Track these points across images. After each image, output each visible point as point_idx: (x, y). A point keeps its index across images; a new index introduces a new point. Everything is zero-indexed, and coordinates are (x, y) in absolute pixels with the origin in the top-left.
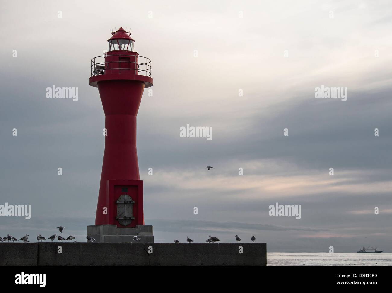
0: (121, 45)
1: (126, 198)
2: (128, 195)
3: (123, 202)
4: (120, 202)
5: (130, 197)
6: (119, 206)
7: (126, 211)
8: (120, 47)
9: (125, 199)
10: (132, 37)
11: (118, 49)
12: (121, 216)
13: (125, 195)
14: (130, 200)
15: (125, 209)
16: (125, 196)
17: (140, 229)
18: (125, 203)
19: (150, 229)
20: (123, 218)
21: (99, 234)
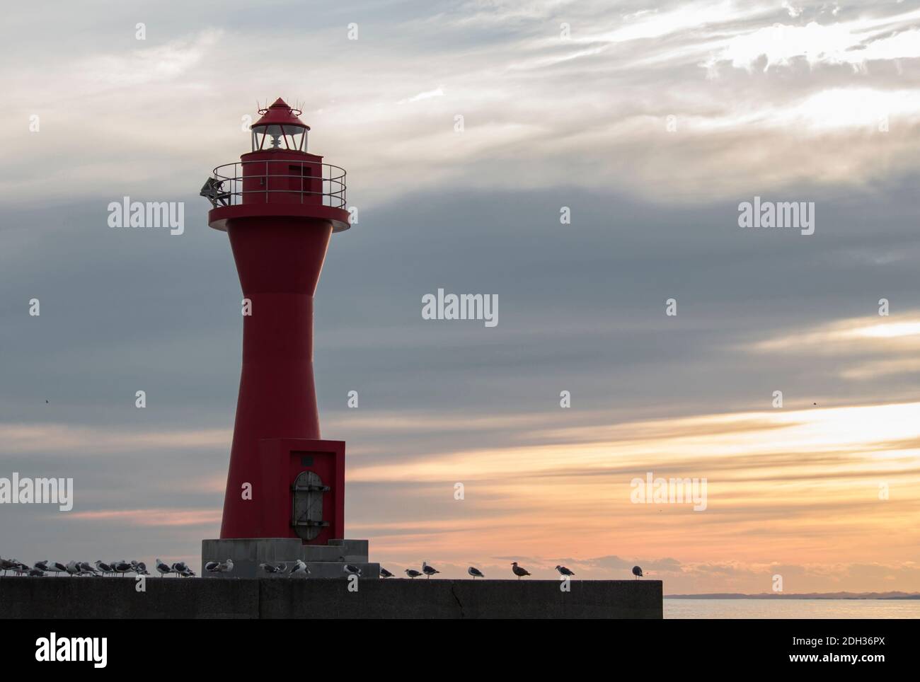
0: (278, 137)
1: (312, 479)
2: (314, 472)
3: (307, 489)
4: (300, 489)
5: (317, 478)
6: (298, 496)
7: (311, 508)
8: (276, 142)
9: (309, 480)
10: (303, 119)
11: (272, 146)
12: (302, 520)
13: (310, 473)
14: (319, 484)
15: (309, 504)
16: (310, 476)
17: (347, 548)
18: (311, 490)
19: (362, 547)
20: (306, 524)
21: (256, 558)
